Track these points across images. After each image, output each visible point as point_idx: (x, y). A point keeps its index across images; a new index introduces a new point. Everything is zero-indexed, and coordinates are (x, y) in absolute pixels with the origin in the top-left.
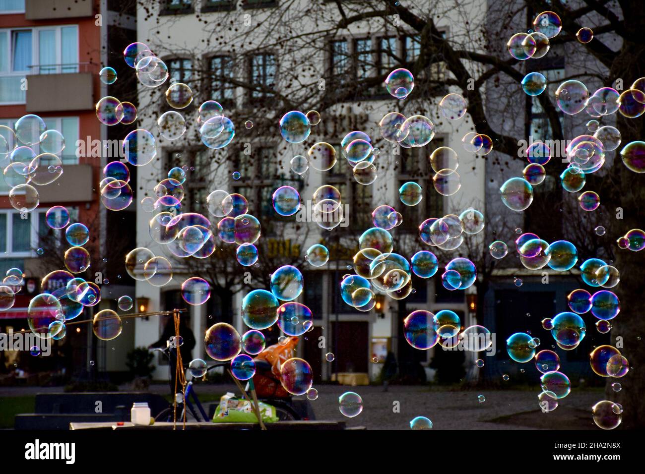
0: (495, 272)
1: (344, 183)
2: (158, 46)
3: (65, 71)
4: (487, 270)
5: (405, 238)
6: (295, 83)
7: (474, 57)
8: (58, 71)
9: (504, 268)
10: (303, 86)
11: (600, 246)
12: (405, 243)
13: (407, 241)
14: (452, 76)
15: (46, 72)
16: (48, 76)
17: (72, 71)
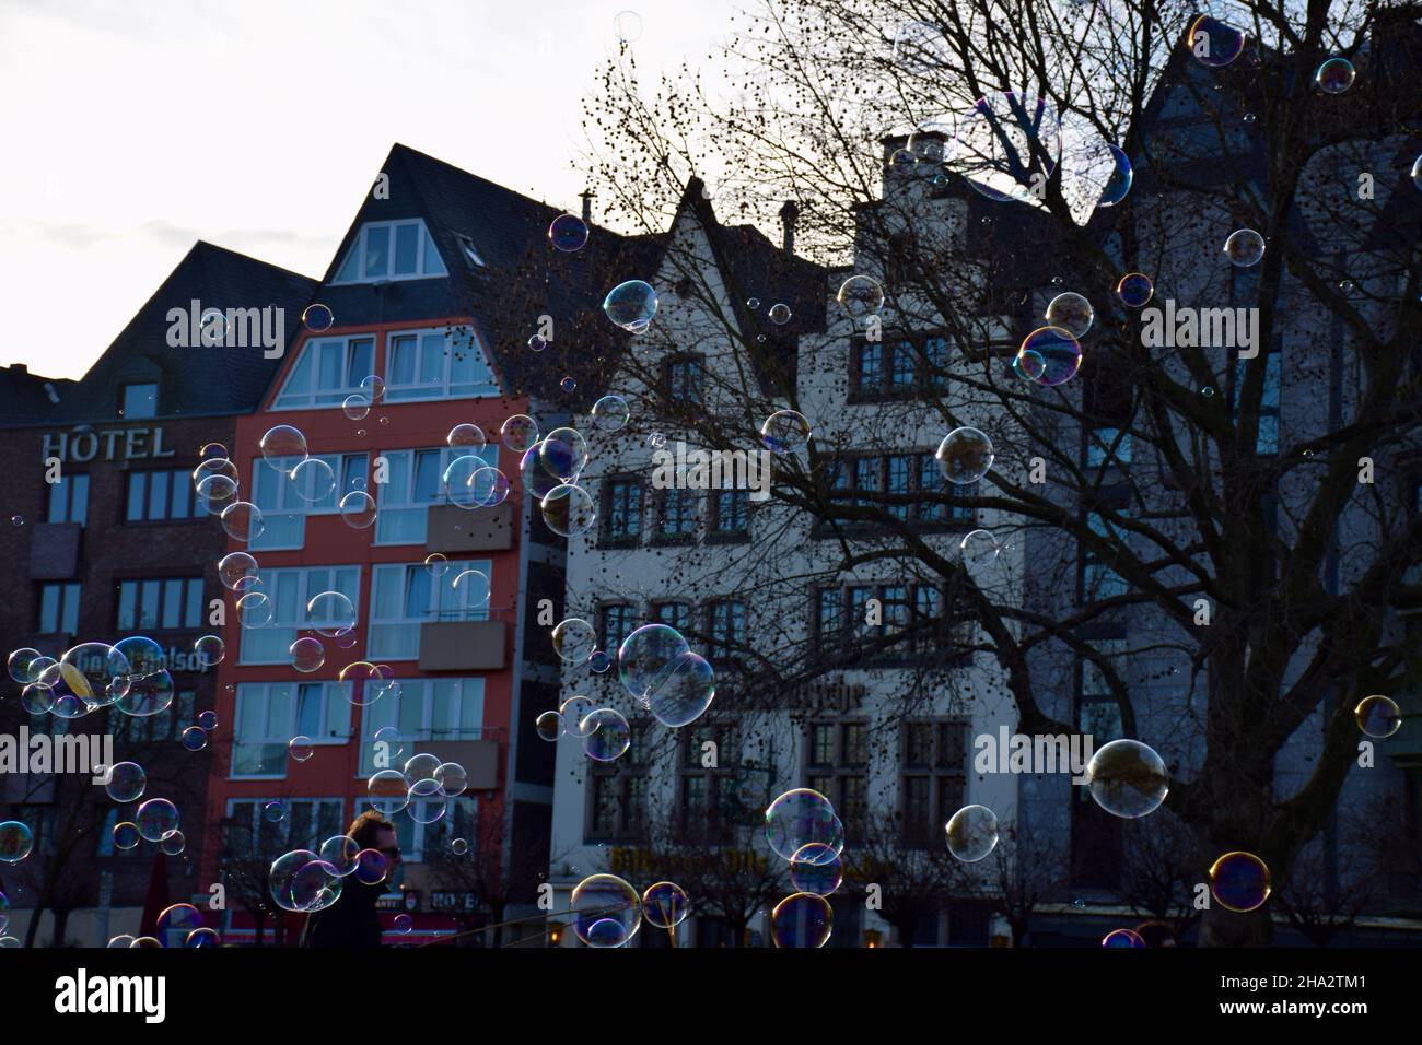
0: (1037, 907)
1: (830, 777)
2: (602, 587)
3: (471, 618)
4: (1026, 904)
5: (913, 856)
6: (782, 638)
7: (1016, 614)
8: (462, 618)
9: (1050, 903)
10: (792, 643)
11: (1177, 878)
12: (913, 863)
13: (917, 859)
14: (988, 638)
15: (447, 620)
16: (450, 624)
17: (481, 618)
